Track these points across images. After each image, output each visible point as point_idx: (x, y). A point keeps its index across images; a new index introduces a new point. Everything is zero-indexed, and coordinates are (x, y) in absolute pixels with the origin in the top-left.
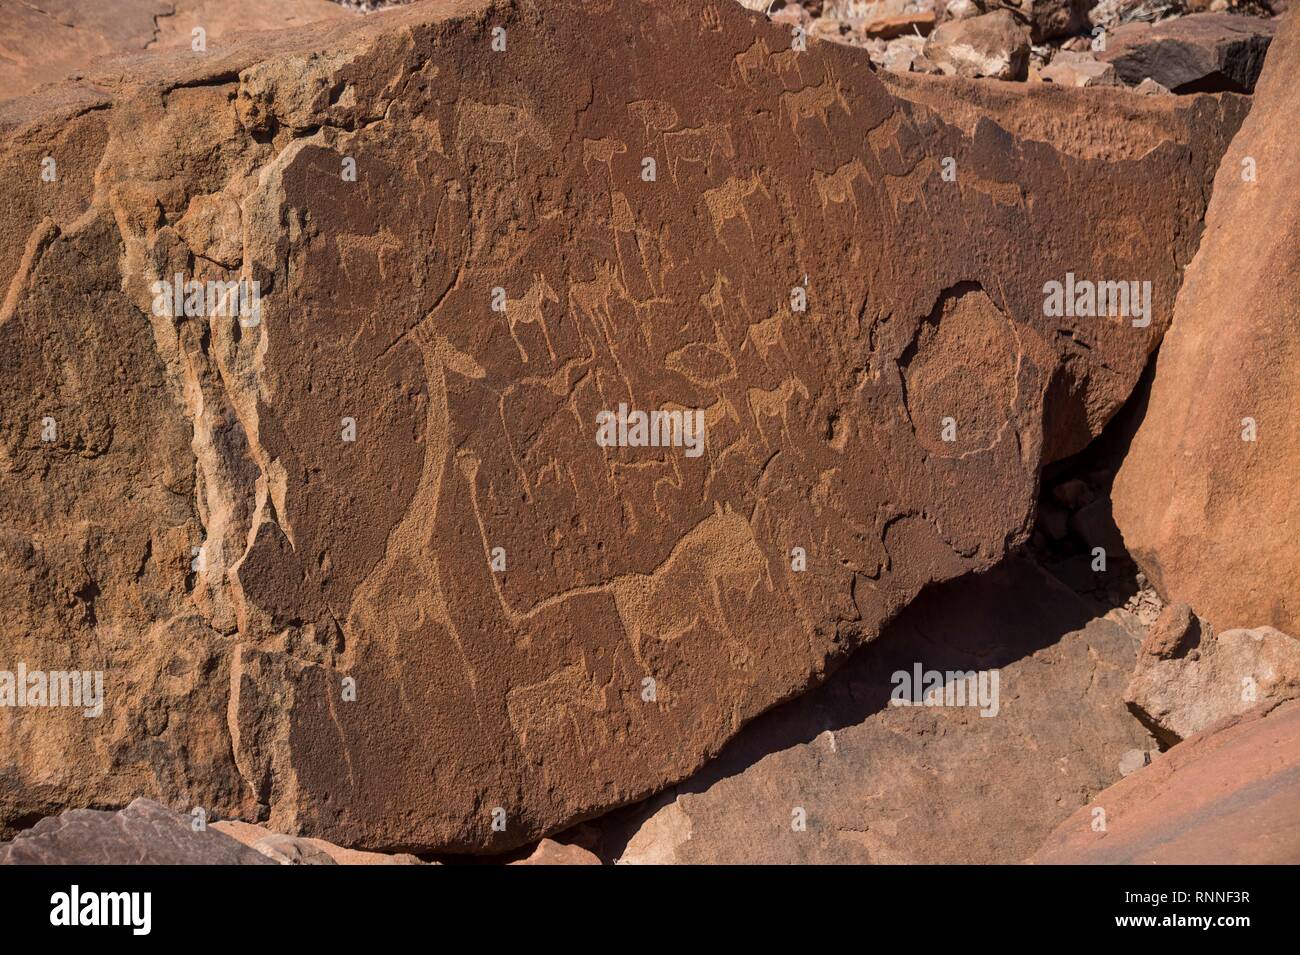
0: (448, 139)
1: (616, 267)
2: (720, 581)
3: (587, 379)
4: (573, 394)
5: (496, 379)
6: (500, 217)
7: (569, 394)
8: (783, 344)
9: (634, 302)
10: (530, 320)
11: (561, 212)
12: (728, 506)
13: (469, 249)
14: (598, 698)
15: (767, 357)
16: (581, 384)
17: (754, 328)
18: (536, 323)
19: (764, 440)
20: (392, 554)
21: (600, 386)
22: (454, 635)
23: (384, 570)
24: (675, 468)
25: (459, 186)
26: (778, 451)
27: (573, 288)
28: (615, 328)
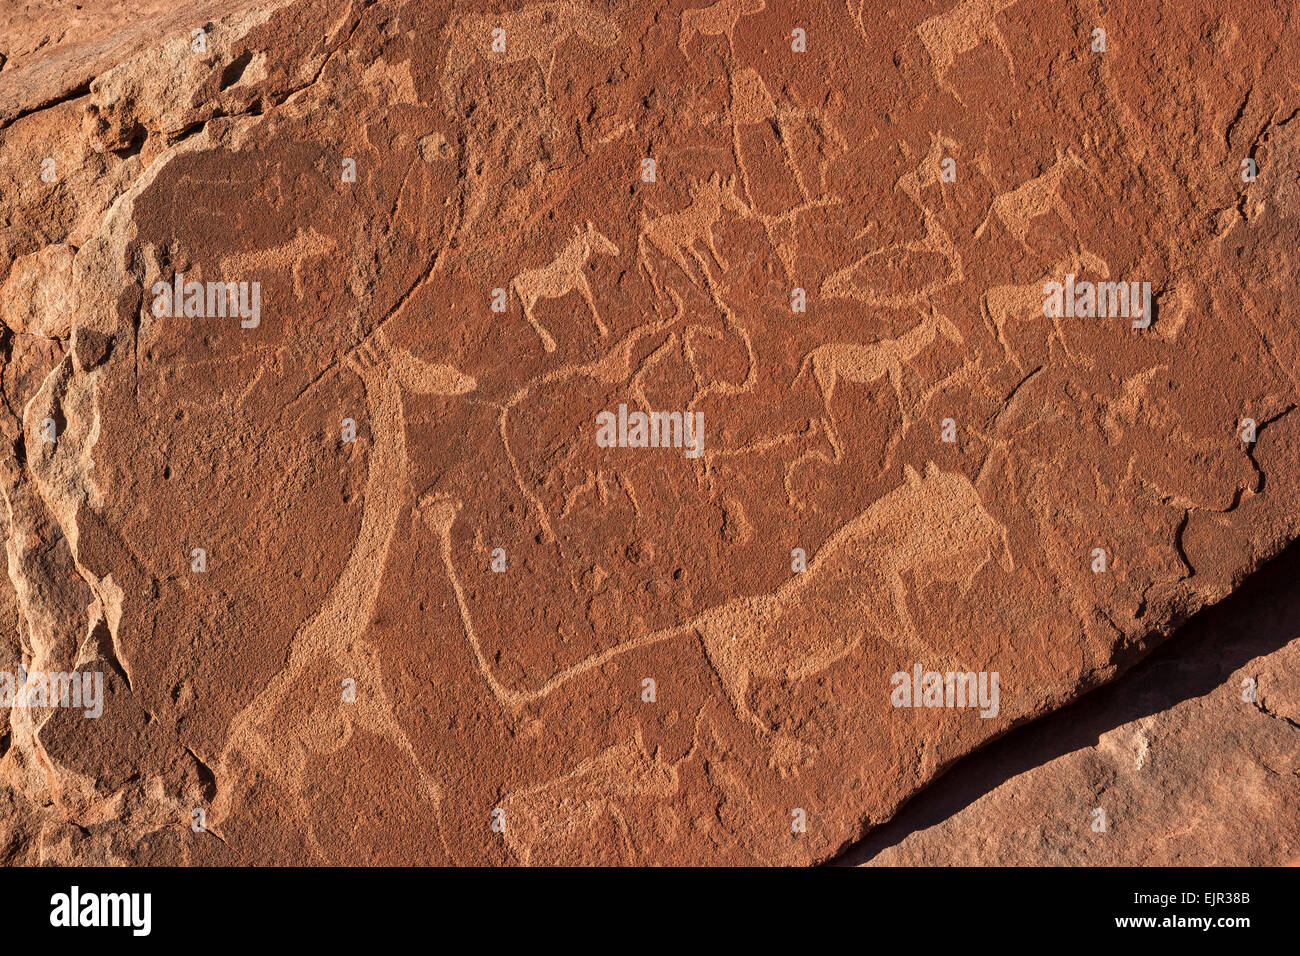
0: (425, 82)
1: (734, 177)
2: (908, 578)
3: (665, 349)
4: (638, 376)
5: (493, 389)
6: (516, 162)
7: (630, 379)
8: (1064, 210)
9: (766, 219)
10: (565, 291)
11: (632, 126)
12: (932, 467)
13: (456, 221)
14: (667, 779)
15: (1027, 236)
16: (655, 358)
17: (1004, 201)
18: (575, 292)
19: (1012, 357)
20: (300, 658)
21: (690, 354)
22: (404, 743)
23: (281, 685)
24: (830, 435)
25: (443, 139)
26: (1039, 369)
27: (649, 227)
28: (725, 266)
